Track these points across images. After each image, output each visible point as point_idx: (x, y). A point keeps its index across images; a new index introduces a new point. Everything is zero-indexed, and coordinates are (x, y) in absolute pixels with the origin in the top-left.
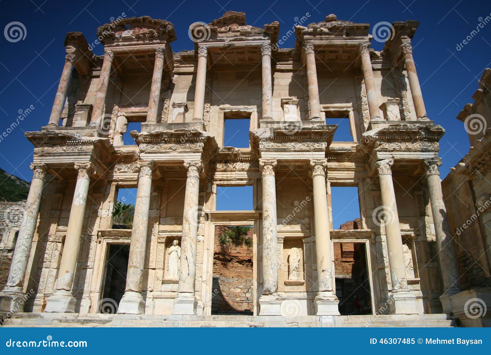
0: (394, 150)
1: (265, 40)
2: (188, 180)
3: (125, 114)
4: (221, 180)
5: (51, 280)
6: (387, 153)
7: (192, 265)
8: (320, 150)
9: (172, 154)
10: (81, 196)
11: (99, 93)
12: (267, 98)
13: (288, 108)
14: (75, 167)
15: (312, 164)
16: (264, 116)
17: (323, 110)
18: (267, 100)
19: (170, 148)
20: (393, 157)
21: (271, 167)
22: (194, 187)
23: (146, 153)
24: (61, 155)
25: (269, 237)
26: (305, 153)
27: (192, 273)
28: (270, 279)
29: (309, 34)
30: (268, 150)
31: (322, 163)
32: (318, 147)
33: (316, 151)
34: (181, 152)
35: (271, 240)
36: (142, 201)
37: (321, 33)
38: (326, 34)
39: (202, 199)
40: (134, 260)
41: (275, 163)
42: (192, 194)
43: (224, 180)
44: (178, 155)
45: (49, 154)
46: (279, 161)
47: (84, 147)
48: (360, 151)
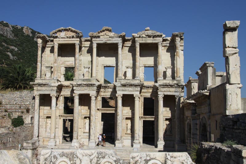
0: (165, 91)
1: (119, 40)
2: (92, 101)
3: (64, 66)
4: (103, 96)
5: (44, 132)
6: (162, 92)
7: (94, 131)
9: (86, 91)
10: (54, 106)
11: (55, 64)
12: (120, 68)
14: (51, 96)
15: (134, 96)
16: (118, 76)
17: (143, 66)
18: (120, 69)
19: (85, 89)
20: (164, 94)
21: (120, 97)
24: (45, 91)
25: (119, 122)
26: (132, 92)
27: (94, 133)
28: (119, 136)
29: (137, 37)
30: (119, 90)
31: (138, 96)
32: (137, 90)
35: (120, 123)
37: (143, 37)
38: (145, 37)
40: (75, 129)
41: (122, 96)
42: (93, 106)
43: (104, 96)
44: (88, 92)
45: (40, 90)
46: (123, 95)
47: (53, 88)
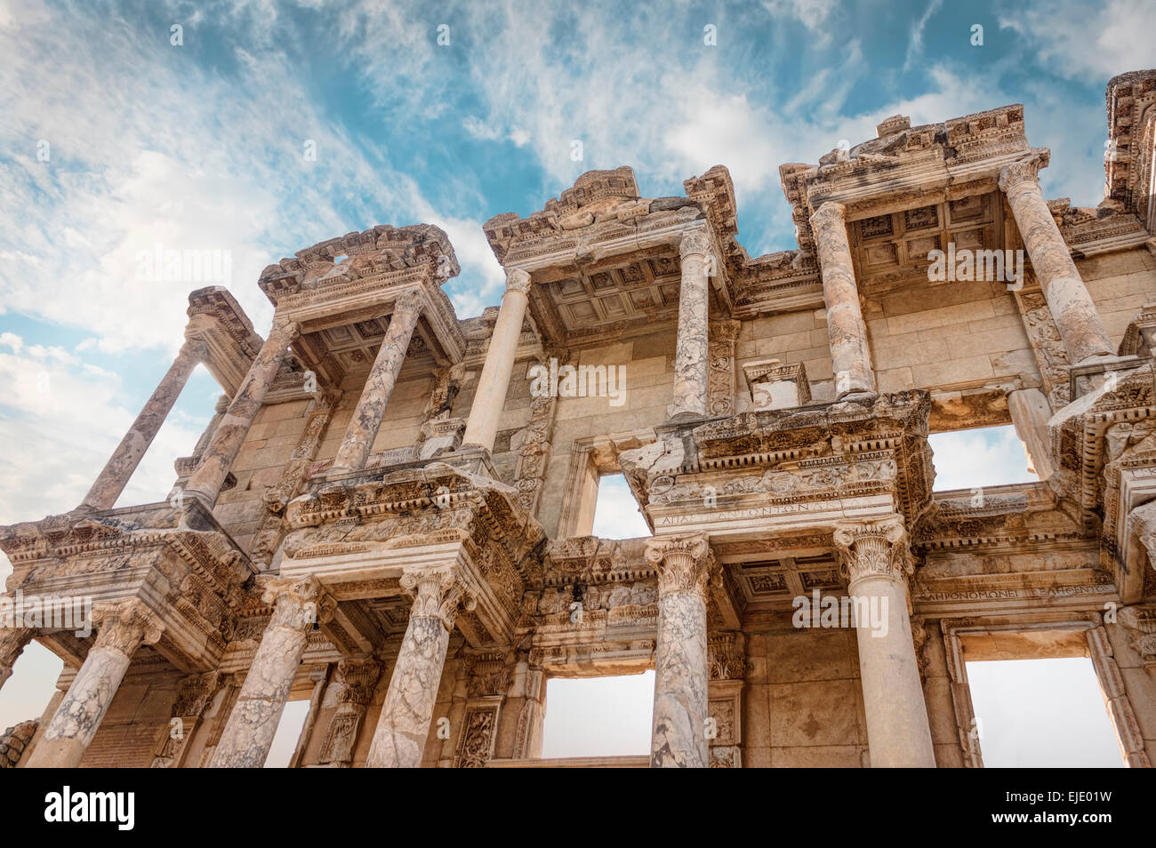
1: (689, 220)
4: (557, 651)
8: (872, 489)
9: (376, 553)
11: (228, 416)
12: (686, 362)
13: (766, 392)
15: (841, 540)
18: (687, 367)
19: (372, 536)
21: (685, 564)
22: (421, 652)
23: (299, 557)
24: (69, 583)
26: (812, 506)
30: (678, 506)
31: (883, 532)
32: (864, 480)
33: (856, 495)
34: (399, 546)
36: (243, 712)
39: (488, 719)
41: (701, 551)
42: (407, 678)
43: (567, 650)
44: (392, 555)
45: (39, 584)
46: (714, 543)
47: (136, 558)
48: (1065, 505)
